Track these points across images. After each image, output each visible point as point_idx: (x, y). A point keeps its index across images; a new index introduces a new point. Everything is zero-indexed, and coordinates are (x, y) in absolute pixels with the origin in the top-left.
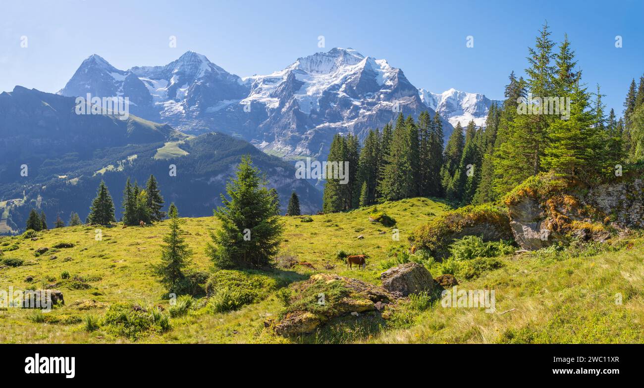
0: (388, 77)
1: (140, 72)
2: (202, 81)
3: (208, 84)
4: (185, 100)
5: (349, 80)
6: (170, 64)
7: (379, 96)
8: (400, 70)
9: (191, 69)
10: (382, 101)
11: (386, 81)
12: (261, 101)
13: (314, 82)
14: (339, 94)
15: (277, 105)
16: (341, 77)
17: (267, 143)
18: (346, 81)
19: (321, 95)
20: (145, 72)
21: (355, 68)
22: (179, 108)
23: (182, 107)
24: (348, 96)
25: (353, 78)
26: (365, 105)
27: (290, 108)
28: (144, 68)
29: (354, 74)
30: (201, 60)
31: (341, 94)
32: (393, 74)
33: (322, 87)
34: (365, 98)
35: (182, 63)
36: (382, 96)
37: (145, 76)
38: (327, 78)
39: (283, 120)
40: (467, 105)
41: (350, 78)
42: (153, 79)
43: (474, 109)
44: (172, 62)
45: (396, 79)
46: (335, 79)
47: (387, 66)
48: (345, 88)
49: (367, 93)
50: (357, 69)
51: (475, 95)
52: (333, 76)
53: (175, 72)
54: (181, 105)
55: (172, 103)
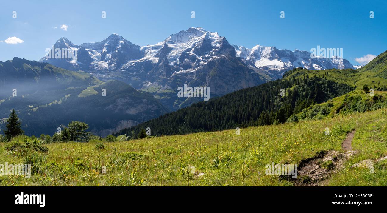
0: (218, 42)
1: (87, 46)
2: (119, 50)
3: (122, 51)
4: (109, 61)
5: (196, 46)
6: (103, 41)
7: (212, 53)
8: (224, 37)
9: (114, 43)
10: (213, 56)
11: (216, 44)
12: (149, 59)
13: (178, 47)
14: (190, 54)
15: (157, 61)
16: (192, 44)
17: (151, 83)
18: (195, 46)
19: (181, 55)
20: (90, 46)
21: (200, 38)
22: (106, 65)
23: (108, 65)
24: (195, 55)
25: (198, 44)
26: (204, 59)
27: (164, 63)
28: (89, 44)
29: (199, 42)
30: (119, 39)
31: (191, 53)
32: (220, 40)
33: (182, 50)
34: (204, 55)
35: (109, 40)
36: (214, 53)
37: (90, 48)
38: (185, 45)
39: (160, 70)
40: (266, 54)
41: (197, 44)
42: (94, 50)
43: (270, 55)
44: (105, 40)
45: (222, 43)
46: (189, 45)
47: (218, 36)
48: (194, 50)
49: (206, 52)
50: (201, 39)
51: (270, 48)
52: (188, 44)
53: (105, 45)
54: (107, 64)
55: (102, 63)
